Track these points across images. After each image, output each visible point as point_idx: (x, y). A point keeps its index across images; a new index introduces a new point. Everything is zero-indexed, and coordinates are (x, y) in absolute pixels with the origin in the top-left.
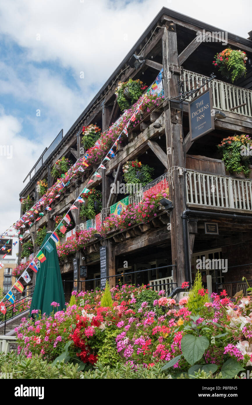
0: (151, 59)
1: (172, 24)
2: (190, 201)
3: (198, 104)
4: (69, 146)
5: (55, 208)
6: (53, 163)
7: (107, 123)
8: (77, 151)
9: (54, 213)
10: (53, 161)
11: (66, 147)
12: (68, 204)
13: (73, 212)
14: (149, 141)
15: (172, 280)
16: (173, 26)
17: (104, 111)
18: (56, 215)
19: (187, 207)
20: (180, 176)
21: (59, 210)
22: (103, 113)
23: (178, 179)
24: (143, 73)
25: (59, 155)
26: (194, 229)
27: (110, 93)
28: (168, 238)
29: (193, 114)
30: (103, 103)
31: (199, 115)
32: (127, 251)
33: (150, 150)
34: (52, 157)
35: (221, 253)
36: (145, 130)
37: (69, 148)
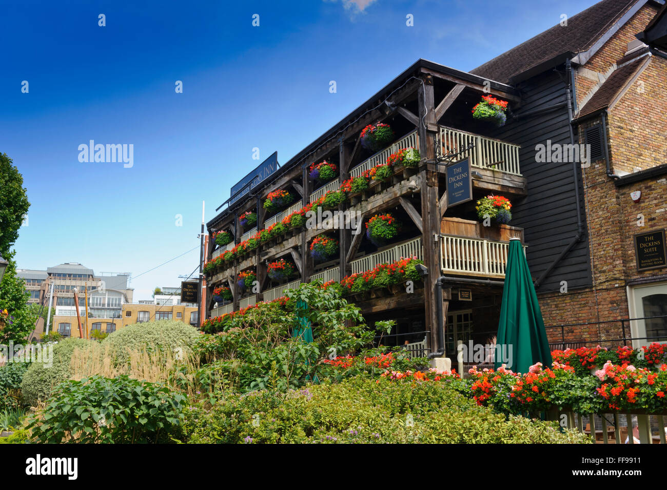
0: (403, 106)
1: (429, 77)
2: (444, 267)
3: (456, 170)
4: (291, 177)
5: (268, 251)
6: (264, 194)
7: (346, 163)
8: (302, 187)
9: (266, 257)
10: (265, 191)
11: (286, 178)
12: (289, 248)
13: (297, 259)
14: (401, 198)
15: (423, 346)
16: (429, 79)
17: (341, 149)
18: (269, 259)
19: (442, 273)
20: (435, 242)
21: (275, 254)
22: (342, 151)
23: (434, 245)
24: (393, 119)
25: (274, 186)
26: (448, 297)
27: (351, 129)
28: (421, 302)
29: (451, 179)
30: (341, 139)
31: (457, 182)
32: (370, 312)
33: (400, 206)
34: (264, 187)
35: (471, 314)
36: (396, 185)
37: (289, 181)
